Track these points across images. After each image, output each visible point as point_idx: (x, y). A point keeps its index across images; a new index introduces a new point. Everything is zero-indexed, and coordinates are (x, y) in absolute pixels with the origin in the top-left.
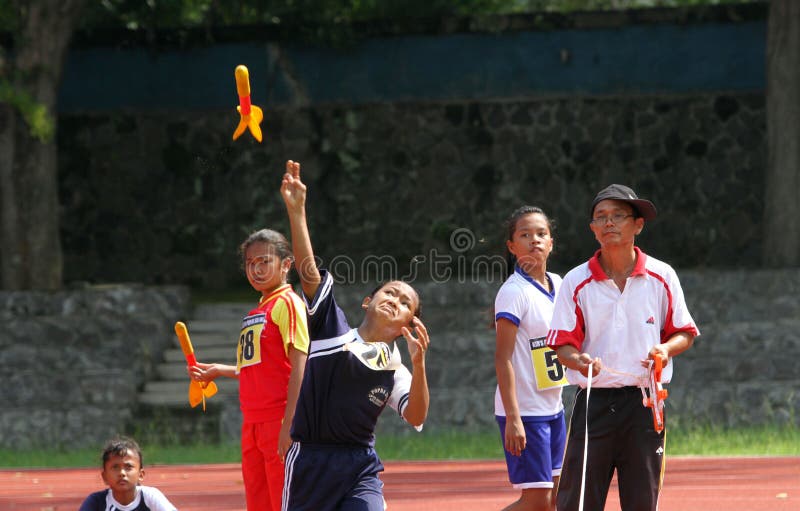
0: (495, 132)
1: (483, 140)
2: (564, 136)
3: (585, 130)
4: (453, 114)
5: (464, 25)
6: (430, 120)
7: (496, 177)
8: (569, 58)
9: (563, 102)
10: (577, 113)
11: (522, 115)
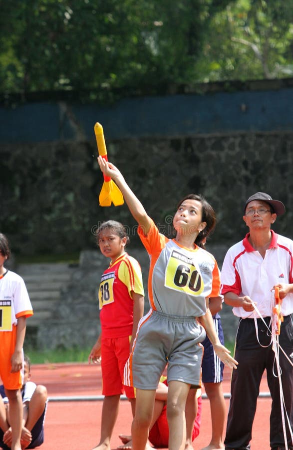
0: (201, 155)
1: (194, 161)
2: (244, 157)
3: (257, 153)
4: (175, 145)
5: (181, 89)
6: (161, 149)
7: (202, 184)
8: (247, 108)
9: (243, 136)
10: (252, 143)
11: (218, 145)
